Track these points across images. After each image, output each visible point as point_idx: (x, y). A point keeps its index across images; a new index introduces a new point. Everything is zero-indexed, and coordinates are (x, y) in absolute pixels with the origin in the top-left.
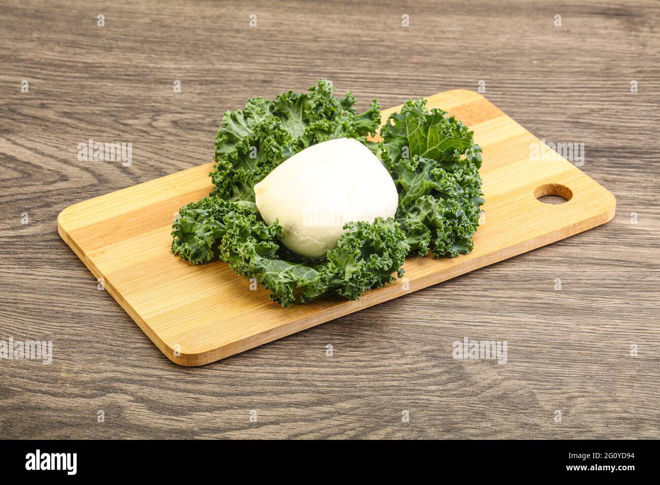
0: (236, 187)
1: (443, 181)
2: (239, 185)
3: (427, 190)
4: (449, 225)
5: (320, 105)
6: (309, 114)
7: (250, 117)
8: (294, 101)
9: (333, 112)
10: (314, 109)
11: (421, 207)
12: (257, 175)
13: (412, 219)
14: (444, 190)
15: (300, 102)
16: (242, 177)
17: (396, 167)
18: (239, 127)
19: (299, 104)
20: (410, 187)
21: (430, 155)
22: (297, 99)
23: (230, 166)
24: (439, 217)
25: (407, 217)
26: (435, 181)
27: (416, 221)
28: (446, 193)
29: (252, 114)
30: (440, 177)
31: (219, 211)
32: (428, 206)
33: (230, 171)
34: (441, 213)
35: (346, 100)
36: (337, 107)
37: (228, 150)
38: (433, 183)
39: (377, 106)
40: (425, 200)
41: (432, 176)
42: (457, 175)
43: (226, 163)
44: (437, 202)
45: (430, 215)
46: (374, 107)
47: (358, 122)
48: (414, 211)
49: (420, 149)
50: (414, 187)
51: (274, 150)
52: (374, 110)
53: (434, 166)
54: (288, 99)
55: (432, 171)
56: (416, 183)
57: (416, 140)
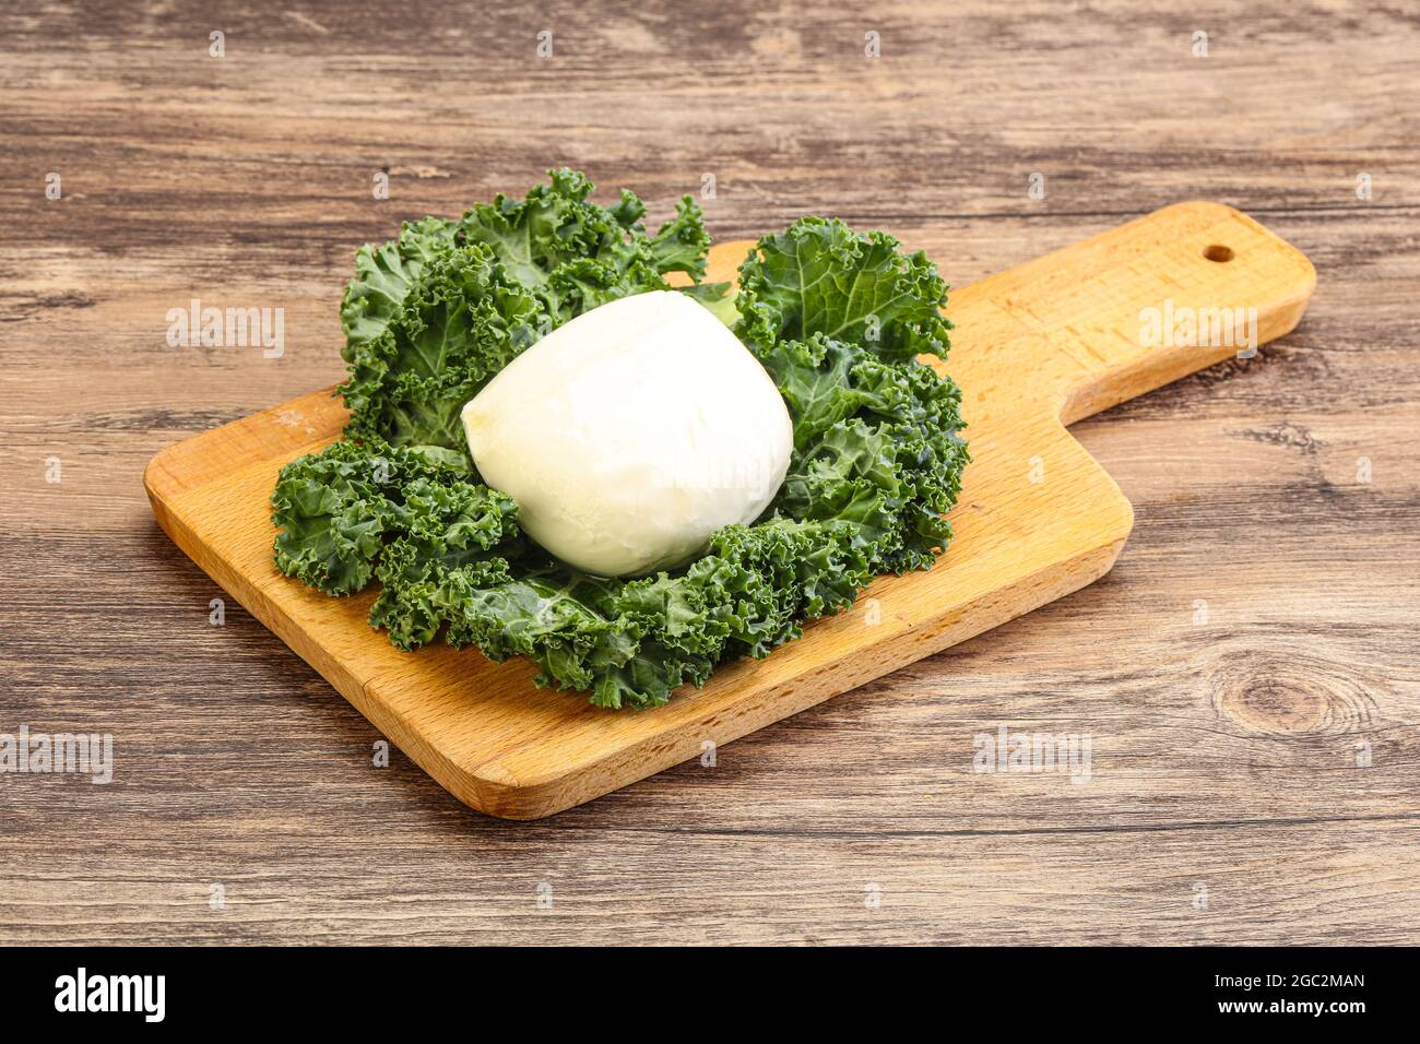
0: (402, 413)
1: (887, 391)
2: (406, 406)
3: (848, 409)
4: (909, 482)
5: (572, 220)
6: (549, 245)
7: (414, 259)
8: (511, 218)
9: (601, 235)
10: (559, 228)
11: (838, 447)
12: (451, 386)
13: (822, 473)
14: (890, 411)
15: (521, 220)
16: (416, 392)
17: (771, 357)
18: (393, 280)
19: (521, 225)
20: (807, 403)
21: (846, 336)
22: (517, 211)
23: (383, 369)
24: (888, 464)
25: (811, 470)
26: (865, 388)
27: (832, 476)
28: (894, 416)
29: (418, 251)
30: (878, 379)
32: (854, 441)
33: (384, 380)
34: (888, 456)
35: (624, 209)
36: (608, 223)
37: (374, 330)
38: (863, 394)
39: (694, 211)
40: (848, 429)
41: (853, 381)
42: (916, 377)
43: (373, 363)
44: (874, 432)
45: (861, 461)
46: (688, 216)
47: (660, 253)
48: (819, 456)
49: (828, 321)
50: (815, 406)
51: (499, 334)
52: (689, 220)
53: (859, 359)
54: (498, 214)
55: (856, 368)
56: (821, 394)
57: (822, 299)
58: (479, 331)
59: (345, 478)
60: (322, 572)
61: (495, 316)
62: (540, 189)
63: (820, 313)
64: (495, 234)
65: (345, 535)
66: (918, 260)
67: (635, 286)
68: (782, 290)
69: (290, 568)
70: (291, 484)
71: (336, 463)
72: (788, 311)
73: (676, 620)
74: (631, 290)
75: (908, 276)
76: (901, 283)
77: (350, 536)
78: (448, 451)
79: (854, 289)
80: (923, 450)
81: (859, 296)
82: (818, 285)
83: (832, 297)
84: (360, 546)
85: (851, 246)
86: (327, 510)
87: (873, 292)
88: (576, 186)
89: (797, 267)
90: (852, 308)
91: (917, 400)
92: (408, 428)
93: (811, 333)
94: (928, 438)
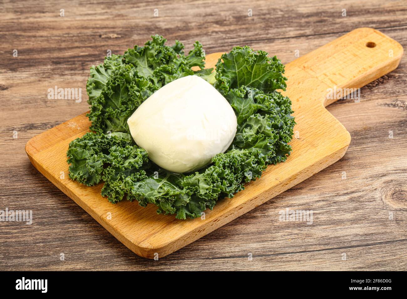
0: (108, 121)
1: (267, 104)
2: (110, 119)
3: (255, 111)
4: (276, 134)
5: (160, 52)
6: (153, 61)
7: (109, 69)
8: (140, 53)
9: (170, 56)
10: (156, 55)
11: (252, 123)
12: (123, 112)
13: (248, 133)
14: (269, 110)
15: (143, 53)
16: (112, 114)
17: (228, 95)
18: (103, 77)
19: (144, 55)
20: (241, 109)
21: (252, 86)
22: (142, 50)
23: (101, 107)
24: (269, 129)
25: (244, 132)
26: (259, 103)
27: (251, 134)
28: (270, 112)
29: (110, 66)
30: (264, 100)
32: (257, 121)
33: (102, 111)
34: (269, 126)
35: (177, 47)
36: (172, 52)
37: (97, 94)
38: (259, 105)
39: (199, 46)
40: (255, 117)
41: (255, 100)
42: (276, 98)
43: (98, 105)
44: (264, 118)
45: (260, 128)
46: (197, 48)
47: (189, 61)
48: (246, 127)
49: (246, 81)
50: (244, 110)
51: (138, 94)
52: (198, 49)
53: (257, 93)
54: (135, 52)
55: (257, 96)
56: (245, 106)
57: (244, 74)
58: (131, 93)
59: (90, 146)
60: (85, 179)
61: (136, 88)
62: (149, 42)
63: (243, 79)
64: (135, 58)
65: (91, 166)
66: (274, 59)
67: (182, 73)
68: (230, 72)
69: (74, 177)
70: (72, 150)
71: (87, 141)
72: (232, 78)
73: (202, 189)
74: (181, 75)
75: (271, 65)
76: (269, 67)
77: (93, 167)
78: (124, 134)
79: (254, 70)
80: (280, 122)
81: (256, 72)
82: (242, 69)
83: (246, 73)
84: (96, 170)
85: (252, 56)
86: (85, 157)
87: (260, 70)
88: (160, 41)
89: (235, 64)
90: (253, 76)
91: (277, 106)
92: (110, 126)
93: (241, 86)
94: (282, 118)
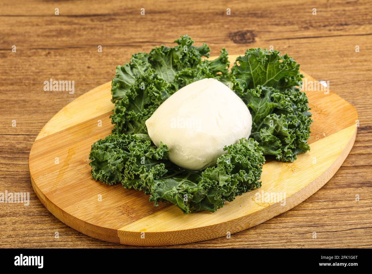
0: (130, 124)
1: (282, 102)
2: (132, 122)
3: (271, 109)
4: (293, 134)
11: (269, 123)
12: (145, 115)
13: (264, 133)
14: (284, 108)
16: (135, 117)
17: (245, 95)
20: (258, 108)
21: (268, 85)
23: (124, 109)
24: (285, 129)
25: (261, 132)
26: (275, 102)
27: (267, 134)
28: (286, 110)
30: (279, 99)
31: (122, 142)
33: (125, 113)
34: (285, 126)
38: (275, 104)
40: (271, 117)
41: (272, 99)
42: (292, 97)
44: (280, 118)
45: (277, 128)
47: (213, 66)
48: (263, 127)
49: (261, 81)
50: (260, 109)
51: (157, 95)
53: (273, 92)
55: (272, 95)
56: (262, 105)
57: (258, 74)
58: (150, 94)
59: (111, 149)
60: (107, 176)
61: (155, 89)
63: (258, 79)
66: (286, 57)
68: (245, 73)
69: (97, 177)
70: (94, 152)
71: (107, 144)
72: (248, 80)
75: (283, 63)
76: (281, 65)
77: (114, 165)
78: (144, 135)
79: (268, 69)
80: (297, 122)
81: (270, 72)
82: (256, 70)
83: (261, 73)
84: (117, 167)
85: (263, 57)
86: (107, 159)
87: (274, 69)
89: (249, 65)
90: (268, 75)
91: (293, 104)
92: (132, 129)
93: (256, 86)
94: (298, 117)
